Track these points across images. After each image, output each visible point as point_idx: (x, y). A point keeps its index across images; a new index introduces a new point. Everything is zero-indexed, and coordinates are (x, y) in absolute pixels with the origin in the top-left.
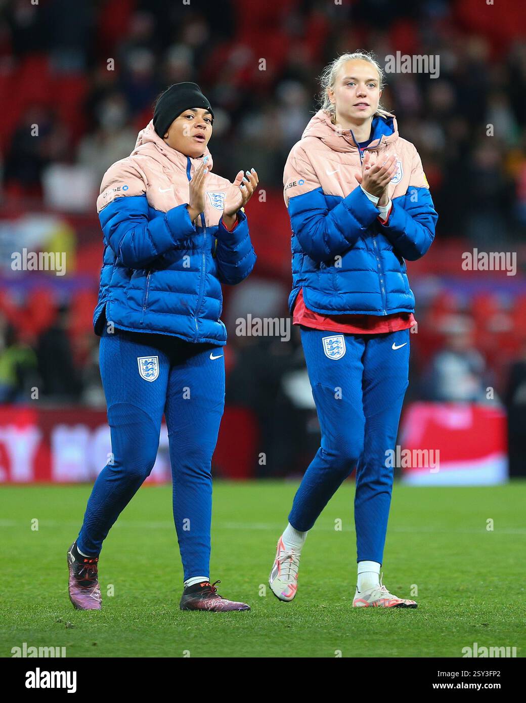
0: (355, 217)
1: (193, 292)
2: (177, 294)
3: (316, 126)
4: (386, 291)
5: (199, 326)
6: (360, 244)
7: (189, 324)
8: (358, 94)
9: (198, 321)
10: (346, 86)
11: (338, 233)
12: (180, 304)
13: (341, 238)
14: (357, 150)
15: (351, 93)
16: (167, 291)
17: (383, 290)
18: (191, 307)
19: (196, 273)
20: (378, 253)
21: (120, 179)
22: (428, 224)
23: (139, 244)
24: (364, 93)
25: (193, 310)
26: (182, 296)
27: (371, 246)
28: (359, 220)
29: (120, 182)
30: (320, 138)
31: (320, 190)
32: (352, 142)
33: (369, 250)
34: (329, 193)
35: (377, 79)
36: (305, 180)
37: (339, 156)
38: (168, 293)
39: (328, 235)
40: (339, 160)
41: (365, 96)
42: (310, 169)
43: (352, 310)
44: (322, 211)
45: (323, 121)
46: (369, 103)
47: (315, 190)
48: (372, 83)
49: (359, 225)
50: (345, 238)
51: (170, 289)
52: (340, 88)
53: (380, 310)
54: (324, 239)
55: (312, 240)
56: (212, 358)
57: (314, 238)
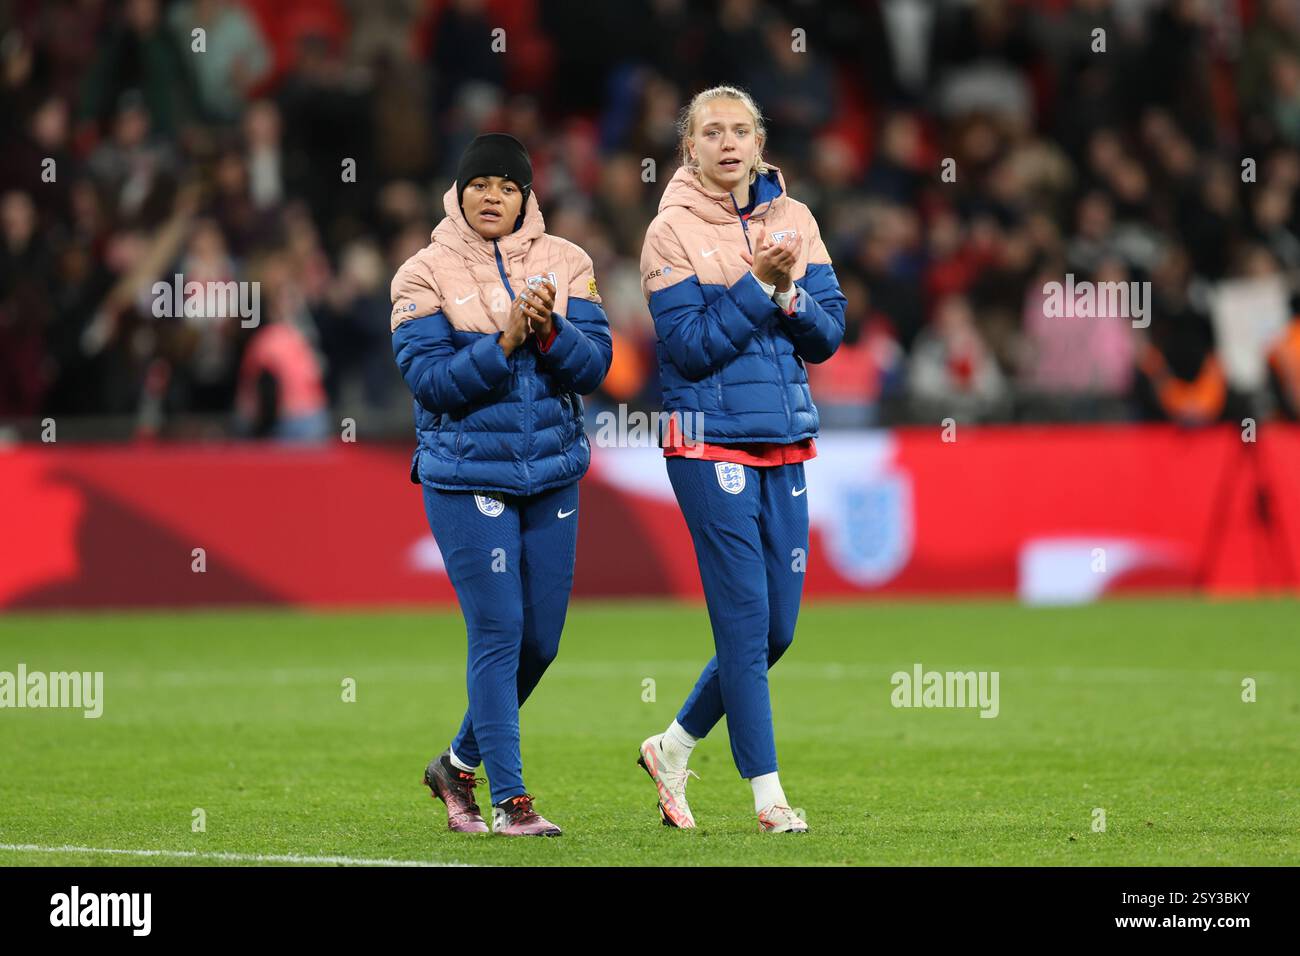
0: (746, 314)
1: (516, 430)
2: (498, 434)
3: (678, 191)
4: (791, 409)
5: (531, 472)
6: (754, 346)
7: (516, 472)
8: (723, 147)
9: (529, 465)
10: (707, 137)
11: (722, 337)
12: (500, 447)
13: (726, 342)
14: (738, 219)
15: (714, 146)
16: (484, 431)
17: (787, 407)
18: (516, 451)
19: (518, 404)
20: (776, 358)
21: (405, 294)
22: (837, 313)
23: (440, 388)
24: (731, 145)
25: (518, 454)
26: (502, 436)
27: (767, 350)
28: (750, 318)
29: (406, 298)
30: (687, 208)
31: (695, 280)
32: (733, 210)
33: (764, 354)
34: (707, 282)
35: (749, 123)
36: (672, 266)
37: (717, 231)
38: (486, 433)
39: (709, 339)
40: (717, 236)
41: (733, 149)
42: (680, 251)
43: (748, 436)
44: (698, 308)
45: (689, 184)
46: (739, 158)
47: (686, 280)
48: (742, 128)
49: (750, 325)
50: (732, 343)
51: (489, 428)
52: (700, 140)
53: (785, 436)
54: (703, 343)
55: (687, 347)
56: (561, 515)
57: (690, 344)
